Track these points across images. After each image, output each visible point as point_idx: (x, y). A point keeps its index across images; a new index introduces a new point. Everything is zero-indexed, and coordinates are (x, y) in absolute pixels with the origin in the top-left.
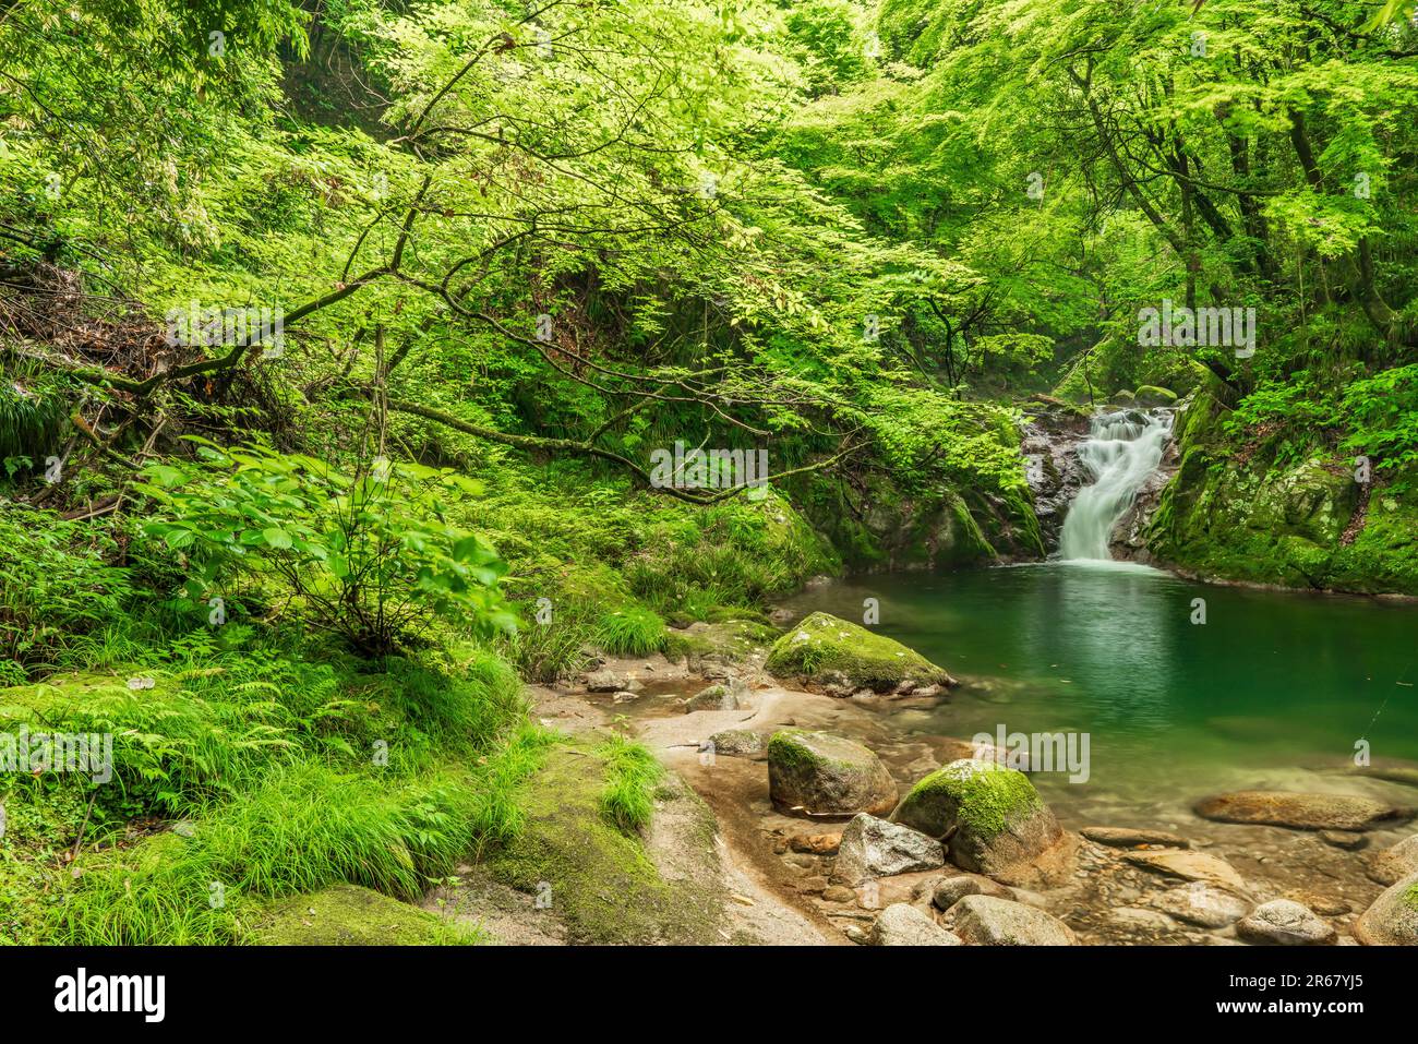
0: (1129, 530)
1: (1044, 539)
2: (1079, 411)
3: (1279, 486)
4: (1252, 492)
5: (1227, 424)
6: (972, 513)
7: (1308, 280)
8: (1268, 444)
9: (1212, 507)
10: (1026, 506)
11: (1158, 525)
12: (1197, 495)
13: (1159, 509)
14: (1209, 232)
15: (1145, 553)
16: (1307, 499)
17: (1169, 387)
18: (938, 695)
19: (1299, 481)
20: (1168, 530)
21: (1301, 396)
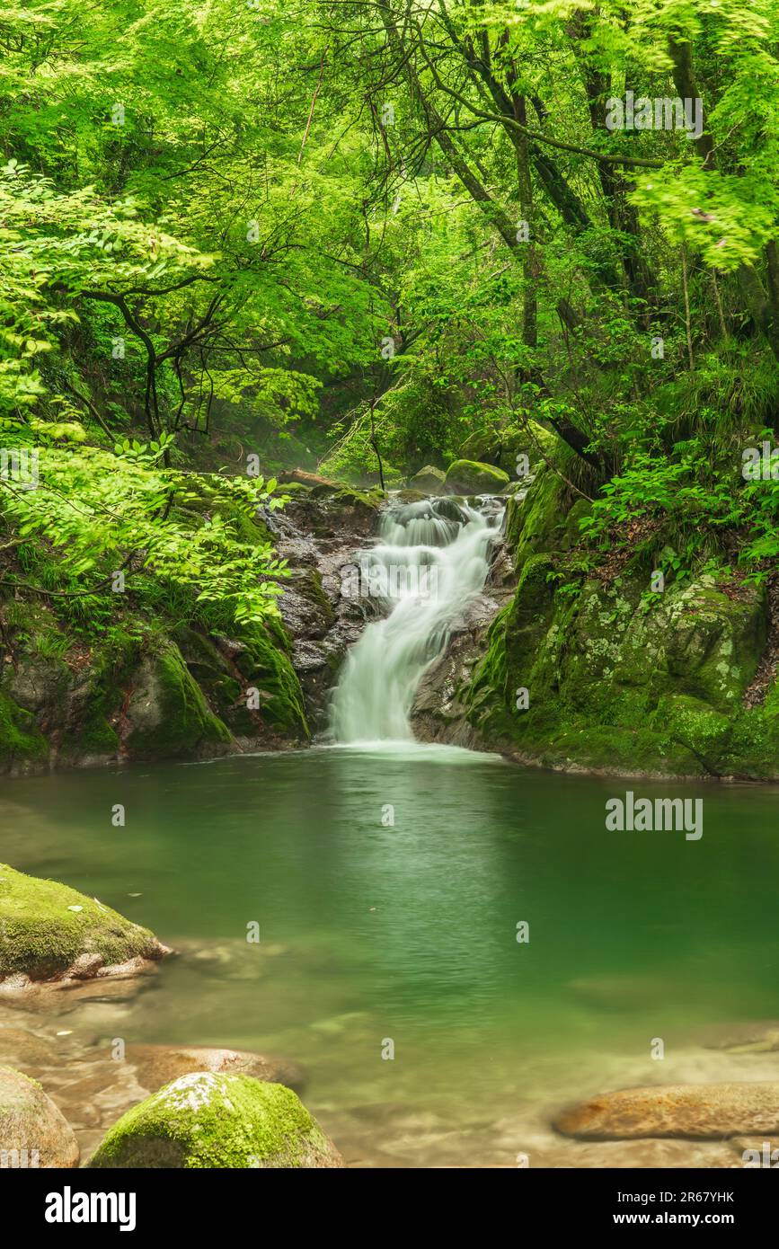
0: (439, 691)
1: (308, 709)
2: (362, 498)
3: (659, 618)
4: (621, 627)
5: (585, 522)
6: (189, 666)
7: (697, 301)
8: (643, 552)
9: (564, 651)
10: (279, 656)
11: (484, 682)
12: (542, 634)
13: (484, 658)
14: (556, 218)
15: (464, 728)
16: (697, 637)
17: (497, 462)
18: (139, 975)
19: (686, 609)
20: (500, 688)
21: (688, 478)
